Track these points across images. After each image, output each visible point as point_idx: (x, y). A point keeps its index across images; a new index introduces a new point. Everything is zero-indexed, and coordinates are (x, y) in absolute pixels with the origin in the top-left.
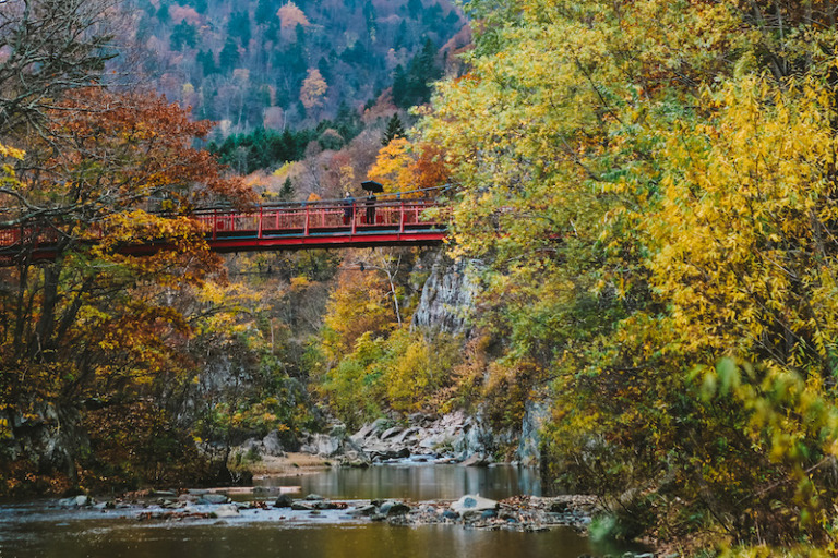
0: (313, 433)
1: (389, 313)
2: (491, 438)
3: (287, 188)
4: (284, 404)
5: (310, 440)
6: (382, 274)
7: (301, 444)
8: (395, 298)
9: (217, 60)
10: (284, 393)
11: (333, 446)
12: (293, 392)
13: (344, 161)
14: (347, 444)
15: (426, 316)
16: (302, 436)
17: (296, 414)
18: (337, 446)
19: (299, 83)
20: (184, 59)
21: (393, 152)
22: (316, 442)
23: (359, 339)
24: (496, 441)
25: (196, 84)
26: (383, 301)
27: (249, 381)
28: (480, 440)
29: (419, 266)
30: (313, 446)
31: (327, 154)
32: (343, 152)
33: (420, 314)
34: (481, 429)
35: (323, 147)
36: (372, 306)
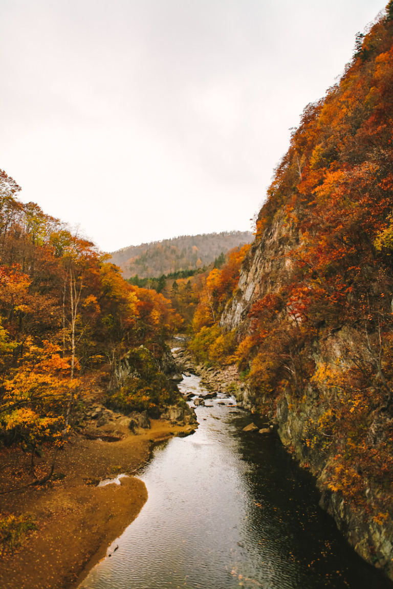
0: (169, 405)
1: (212, 319)
2: (255, 399)
3: (189, 282)
4: (155, 389)
5: (167, 410)
6: (209, 307)
7: (160, 413)
8: (213, 314)
9: (179, 256)
10: (155, 383)
11: (178, 414)
12: (160, 381)
13: (203, 276)
14: (186, 411)
15: (223, 323)
16: (163, 407)
17: (161, 394)
18: (180, 414)
19: (196, 261)
20: (173, 256)
21: (214, 273)
22: (169, 411)
23: (202, 328)
24: (257, 400)
25: (175, 261)
26: (210, 315)
27: (138, 377)
28: (249, 398)
29: (220, 305)
30: (167, 414)
31: (199, 275)
32: (202, 274)
33: (221, 322)
34: (250, 392)
35: (199, 273)
36: (207, 317)
